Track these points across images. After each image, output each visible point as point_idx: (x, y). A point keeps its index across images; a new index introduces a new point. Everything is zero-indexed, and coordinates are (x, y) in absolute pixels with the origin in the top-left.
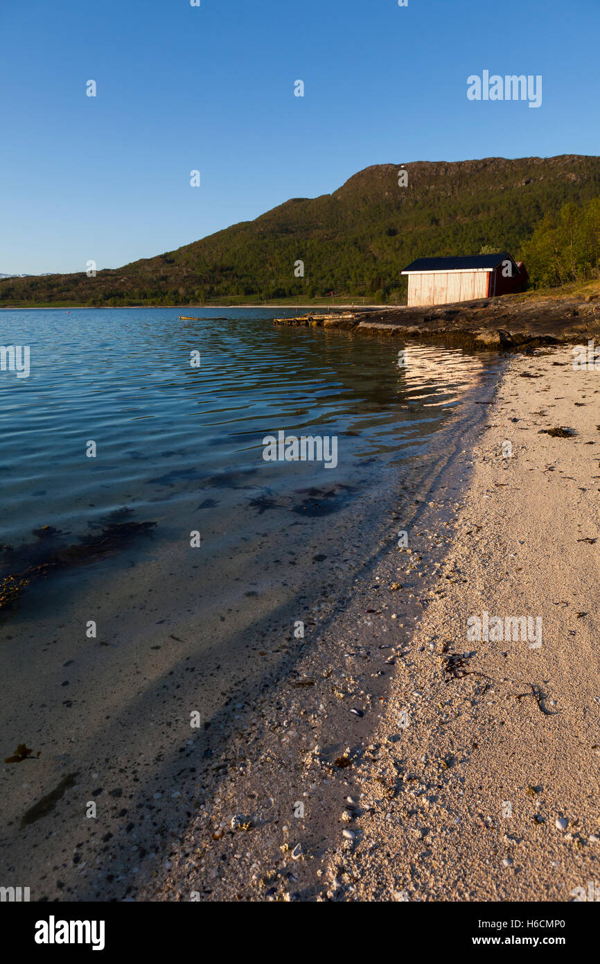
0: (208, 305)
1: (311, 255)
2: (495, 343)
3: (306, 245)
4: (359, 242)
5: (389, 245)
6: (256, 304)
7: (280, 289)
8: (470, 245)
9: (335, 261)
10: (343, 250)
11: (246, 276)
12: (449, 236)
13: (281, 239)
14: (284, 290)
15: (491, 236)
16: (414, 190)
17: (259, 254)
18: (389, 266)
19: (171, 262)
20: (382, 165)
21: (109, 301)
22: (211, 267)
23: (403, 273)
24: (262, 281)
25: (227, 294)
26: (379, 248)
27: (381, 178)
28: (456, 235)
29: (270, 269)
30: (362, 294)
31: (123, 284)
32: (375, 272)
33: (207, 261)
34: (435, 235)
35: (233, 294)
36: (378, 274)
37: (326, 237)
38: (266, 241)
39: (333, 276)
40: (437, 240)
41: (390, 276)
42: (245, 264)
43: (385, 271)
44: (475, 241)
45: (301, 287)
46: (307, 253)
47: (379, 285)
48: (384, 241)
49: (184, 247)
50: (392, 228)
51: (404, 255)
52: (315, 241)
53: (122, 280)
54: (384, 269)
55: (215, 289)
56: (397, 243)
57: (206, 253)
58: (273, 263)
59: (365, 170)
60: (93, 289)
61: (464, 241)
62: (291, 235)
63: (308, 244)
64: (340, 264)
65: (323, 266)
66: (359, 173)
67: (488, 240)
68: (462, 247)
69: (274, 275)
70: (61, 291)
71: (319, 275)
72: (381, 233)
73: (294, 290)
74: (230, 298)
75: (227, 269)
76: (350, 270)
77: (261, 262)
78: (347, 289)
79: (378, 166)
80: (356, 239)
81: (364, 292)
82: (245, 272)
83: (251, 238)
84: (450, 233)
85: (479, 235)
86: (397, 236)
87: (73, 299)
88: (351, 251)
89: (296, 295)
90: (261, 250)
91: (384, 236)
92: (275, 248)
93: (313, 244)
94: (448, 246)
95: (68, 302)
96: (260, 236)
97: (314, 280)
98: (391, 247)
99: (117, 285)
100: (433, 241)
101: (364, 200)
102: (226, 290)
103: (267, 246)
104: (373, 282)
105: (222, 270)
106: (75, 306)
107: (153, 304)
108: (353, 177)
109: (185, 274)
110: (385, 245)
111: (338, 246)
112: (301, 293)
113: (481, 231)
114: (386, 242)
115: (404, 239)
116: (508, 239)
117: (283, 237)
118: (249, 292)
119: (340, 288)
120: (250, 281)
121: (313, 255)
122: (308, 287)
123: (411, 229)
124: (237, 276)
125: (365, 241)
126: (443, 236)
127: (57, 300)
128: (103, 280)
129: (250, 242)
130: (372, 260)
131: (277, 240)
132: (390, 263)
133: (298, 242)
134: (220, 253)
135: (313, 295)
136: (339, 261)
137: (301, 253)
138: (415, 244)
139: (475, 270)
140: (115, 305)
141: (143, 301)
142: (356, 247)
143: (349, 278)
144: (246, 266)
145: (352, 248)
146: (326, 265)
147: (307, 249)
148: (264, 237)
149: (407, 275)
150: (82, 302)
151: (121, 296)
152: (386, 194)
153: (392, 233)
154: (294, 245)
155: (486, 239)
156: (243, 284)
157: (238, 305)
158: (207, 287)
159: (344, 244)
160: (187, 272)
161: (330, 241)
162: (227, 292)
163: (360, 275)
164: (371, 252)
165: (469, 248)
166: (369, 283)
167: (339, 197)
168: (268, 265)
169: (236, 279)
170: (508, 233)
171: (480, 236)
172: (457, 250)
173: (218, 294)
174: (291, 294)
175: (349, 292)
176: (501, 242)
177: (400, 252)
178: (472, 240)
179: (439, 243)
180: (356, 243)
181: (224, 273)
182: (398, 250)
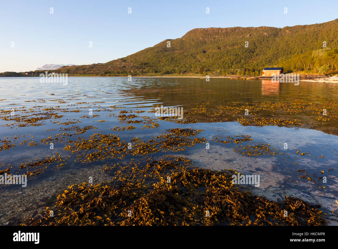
0: (144, 76)
1: (176, 59)
3: (174, 56)
4: (193, 55)
5: (204, 56)
6: (161, 76)
7: (168, 71)
8: (233, 57)
9: (185, 62)
10: (188, 58)
11: (154, 66)
12: (225, 54)
13: (165, 54)
14: (169, 71)
15: (240, 53)
16: (210, 37)
17: (157, 59)
18: (205, 64)
19: (125, 61)
20: (199, 28)
21: (107, 75)
22: (140, 63)
24: (160, 68)
26: (201, 57)
27: (199, 33)
28: (227, 53)
29: (162, 64)
30: (197, 73)
31: (110, 69)
32: (201, 66)
33: (139, 61)
34: (220, 53)
35: (150, 73)
36: (202, 66)
37: (181, 53)
38: (160, 54)
39: (186, 67)
40: (221, 55)
41: (206, 67)
42: (153, 62)
43: (204, 65)
44: (234, 55)
45: (175, 70)
46: (175, 58)
47: (203, 70)
48: (202, 55)
49: (129, 56)
50: (204, 50)
51: (210, 60)
52: (177, 55)
53: (109, 67)
54: (204, 64)
55: (144, 71)
56: (207, 55)
57: (138, 58)
58: (163, 62)
59: (193, 30)
60: (99, 70)
61: (230, 55)
62: (168, 52)
63: (175, 56)
64: (187, 62)
65: (181, 63)
66: (190, 31)
67: (239, 55)
68: (230, 57)
69: (164, 66)
70: (88, 71)
71: (181, 66)
72: (201, 52)
73: (172, 71)
75: (146, 64)
76: (191, 65)
77: (159, 61)
79: (197, 29)
80: (192, 54)
81: (198, 72)
82: (153, 65)
83: (154, 53)
84: (225, 52)
85: (235, 54)
86: (206, 53)
87: (93, 74)
88: (191, 58)
89: (173, 73)
90: (158, 58)
91: (202, 53)
92: (163, 57)
93: (177, 56)
94: (225, 57)
95: (91, 75)
96: (157, 52)
97: (179, 68)
98: (205, 57)
99: (108, 69)
100: (220, 55)
101: (193, 40)
102: (148, 71)
103: (160, 56)
104: (201, 69)
105: (145, 64)
106: (94, 76)
107: (124, 76)
108: (188, 32)
109: (131, 65)
110: (203, 56)
111: (186, 56)
112: (175, 72)
113: (236, 52)
114: (203, 55)
115: (209, 54)
116: (246, 55)
117: (165, 53)
118: (156, 72)
119: (189, 71)
120: (156, 68)
121: (177, 59)
122: (178, 70)
123: (211, 51)
124: (151, 67)
125: (195, 55)
126: (223, 53)
127: (87, 74)
128: (102, 67)
129: (154, 54)
130: (198, 61)
131: (163, 54)
132: (206, 62)
133: (171, 55)
134: (143, 58)
135: (180, 73)
136: (186, 61)
137: (173, 59)
138: (213, 56)
140: (110, 76)
141: (119, 75)
142: (192, 57)
143: (191, 67)
144: (153, 63)
145: (191, 57)
146: (182, 63)
147: (175, 57)
148: (158, 53)
150: (97, 75)
151: (110, 73)
152: (201, 38)
153: (204, 52)
154: (170, 56)
155: (238, 55)
156: (153, 69)
157: (154, 76)
158: (141, 70)
159: (188, 56)
160: (132, 64)
161: (182, 55)
162: (148, 72)
163: (195, 67)
164: (197, 58)
165: (232, 58)
166: (199, 69)
167: (184, 39)
168: (161, 63)
169: (150, 67)
170: (245, 53)
171: (236, 54)
172: (228, 59)
173: (145, 72)
174: (171, 73)
175: (192, 72)
176: (243, 56)
177: (208, 59)
178: (233, 55)
179: (222, 56)
180: (192, 55)
181: (146, 65)
182: (208, 58)
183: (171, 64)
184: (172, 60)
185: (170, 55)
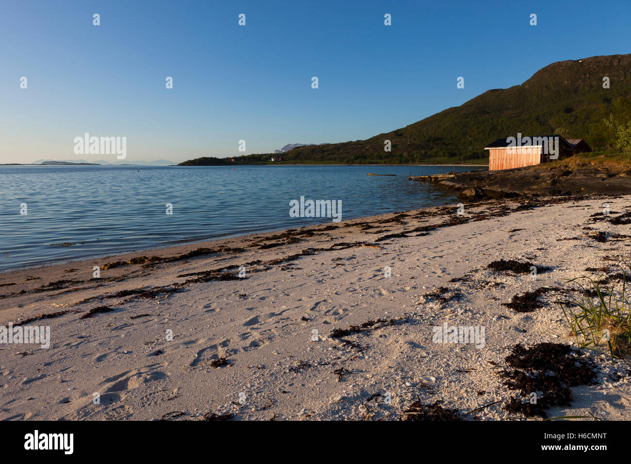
0: (422, 164)
3: (498, 121)
4: (541, 118)
5: (565, 120)
6: (456, 164)
7: (475, 153)
10: (526, 124)
11: (451, 144)
13: (479, 118)
14: (478, 153)
16: (590, 78)
17: (462, 129)
19: (401, 135)
20: (563, 62)
21: (357, 161)
22: (427, 139)
23: (485, 149)
24: (463, 147)
25: (436, 157)
27: (561, 71)
29: (469, 139)
31: (368, 149)
33: (425, 134)
35: (440, 157)
37: (514, 115)
38: (468, 120)
48: (561, 117)
49: (410, 125)
50: (569, 107)
51: (577, 127)
52: (505, 119)
53: (367, 147)
55: (428, 153)
56: (572, 118)
57: (425, 129)
58: (472, 135)
59: (549, 66)
60: (348, 153)
62: (487, 115)
63: (500, 121)
66: (543, 69)
69: (472, 143)
70: (329, 154)
72: (559, 111)
74: (438, 159)
75: (438, 139)
77: (463, 134)
79: (559, 62)
80: (538, 116)
82: (451, 142)
83: (458, 118)
86: (573, 113)
87: (335, 159)
88: (533, 126)
90: (464, 126)
91: (562, 113)
92: (474, 124)
93: (503, 121)
95: (332, 161)
96: (464, 116)
98: (567, 121)
99: (364, 150)
101: (546, 88)
102: (436, 153)
103: (468, 123)
105: (435, 140)
106: (336, 163)
107: (385, 163)
108: (538, 72)
109: (409, 143)
110: (562, 120)
111: (523, 122)
114: (563, 117)
115: (579, 114)
117: (481, 116)
118: (452, 155)
120: (454, 148)
121: (503, 129)
123: (585, 107)
124: (445, 144)
125: (545, 117)
127: (327, 160)
128: (355, 147)
129: (456, 121)
130: (550, 131)
131: (477, 119)
133: (492, 120)
134: (434, 129)
137: (494, 127)
138: (587, 119)
140: (360, 163)
141: (378, 161)
142: (537, 122)
144: (452, 137)
145: (534, 123)
147: (498, 125)
148: (467, 117)
149: (488, 150)
150: (340, 161)
151: (365, 157)
152: (566, 82)
153: (568, 110)
154: (489, 122)
156: (448, 149)
157: (442, 164)
158: (423, 152)
160: (410, 141)
161: (516, 118)
162: (436, 155)
164: (550, 125)
167: (527, 87)
168: (468, 136)
169: (443, 146)
173: (430, 156)
180: (537, 119)
181: (436, 142)
182: (572, 123)
183: (489, 138)
184: (491, 131)
185: (490, 120)
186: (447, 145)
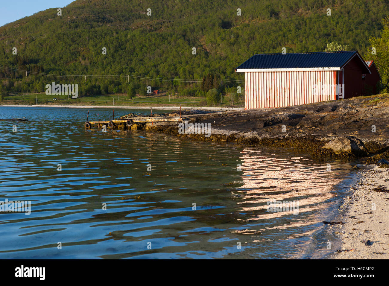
0: (6, 103)
1: (132, 47)
2: (346, 152)
3: (126, 36)
4: (189, 34)
5: (223, 39)
6: (64, 103)
7: (95, 86)
8: (314, 40)
9: (160, 56)
10: (169, 43)
11: (54, 70)
12: (290, 31)
13: (96, 29)
14: (100, 87)
15: (338, 30)
17: (70, 45)
18: (223, 62)
22: (11, 60)
23: (239, 70)
24: (73, 76)
25: (29, 91)
26: (211, 42)
28: (299, 29)
29: (83, 62)
30: (192, 94)
32: (207, 69)
34: (275, 28)
35: (37, 91)
36: (211, 71)
37: (149, 28)
38: (79, 30)
39: (158, 72)
40: (277, 34)
41: (224, 73)
42: (53, 56)
43: (219, 68)
44: (320, 37)
45: (120, 84)
46: (128, 45)
47: (212, 83)
48: (217, 34)
50: (226, 20)
51: (240, 50)
52: (137, 33)
54: (217, 66)
55: (15, 84)
56: (232, 36)
58: (86, 56)
61: (308, 37)
62: (109, 25)
63: (129, 36)
64: (166, 58)
65: (146, 61)
67: (334, 36)
68: (307, 43)
69: (87, 69)
71: (141, 71)
72: (214, 25)
73: (111, 88)
74: (33, 95)
75: (31, 61)
76: (178, 65)
77: (73, 54)
78: (175, 88)
80: (185, 31)
81: (195, 91)
82: (53, 66)
83: (61, 27)
84: (292, 27)
85: (324, 31)
86: (232, 29)
88: (179, 45)
89: (113, 93)
90: (73, 41)
91: (218, 29)
92: (89, 39)
93: (134, 36)
94: (290, 42)
96: (72, 25)
97: (135, 76)
98: (225, 41)
100: (273, 36)
102: (29, 85)
103: (80, 36)
104: (204, 80)
105: (25, 63)
110: (218, 39)
111: (164, 38)
112: (120, 91)
113: (326, 26)
114: (219, 35)
115: (240, 32)
116: (357, 36)
117: (99, 26)
119: (166, 86)
121: (134, 48)
122: (128, 84)
124: (43, 70)
125: (195, 34)
126: (284, 30)
129: (60, 31)
130: (204, 55)
131: (93, 30)
132: (225, 59)
133: (117, 33)
135: (134, 94)
136: (164, 55)
137: (120, 45)
138: (253, 38)
139: (321, 69)
143: (177, 74)
144: (54, 58)
145: (180, 41)
146: (150, 59)
147: (127, 41)
148: (77, 27)
149: (244, 73)
153: (226, 25)
154: (112, 35)
155: (332, 34)
157: (43, 103)
158: (6, 82)
159: (171, 36)
161: (154, 33)
162: (29, 88)
163: (189, 73)
164: (202, 46)
165: (314, 44)
166: (200, 81)
168: (80, 58)
169: (41, 73)
170: (356, 29)
171: (326, 32)
172: (300, 47)
173: (19, 91)
174: (107, 92)
175: (176, 91)
176: (349, 38)
177: (235, 47)
178: (317, 36)
179: (280, 39)
180: (184, 36)
181: (28, 66)
182: (233, 44)
183: (114, 62)
184: (116, 51)
185: (115, 34)
186: (48, 72)
